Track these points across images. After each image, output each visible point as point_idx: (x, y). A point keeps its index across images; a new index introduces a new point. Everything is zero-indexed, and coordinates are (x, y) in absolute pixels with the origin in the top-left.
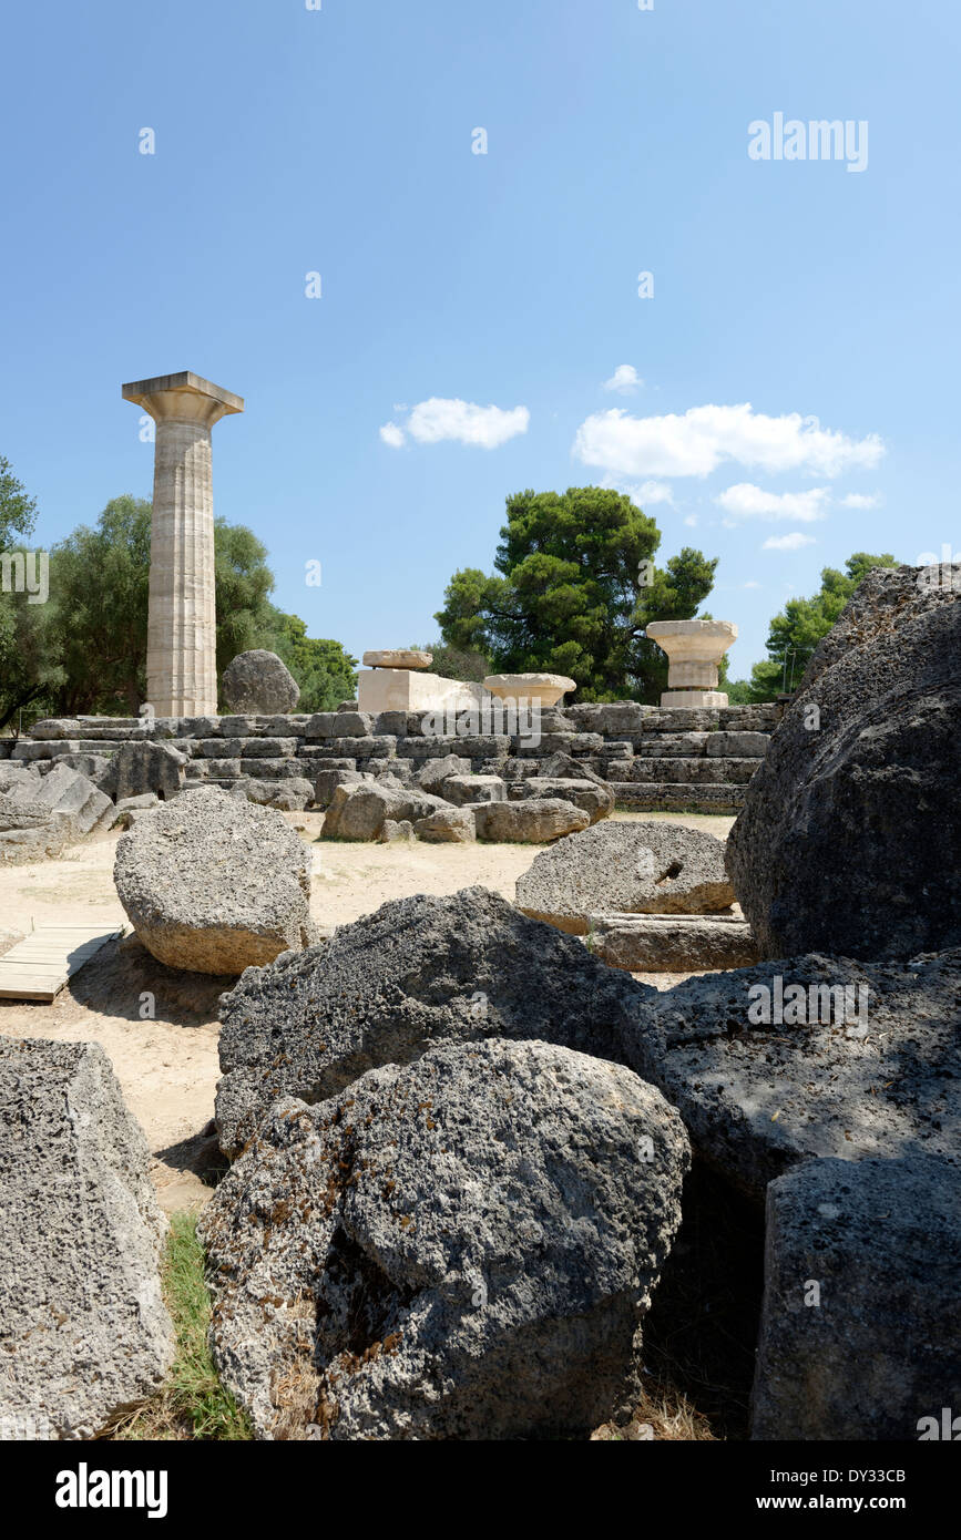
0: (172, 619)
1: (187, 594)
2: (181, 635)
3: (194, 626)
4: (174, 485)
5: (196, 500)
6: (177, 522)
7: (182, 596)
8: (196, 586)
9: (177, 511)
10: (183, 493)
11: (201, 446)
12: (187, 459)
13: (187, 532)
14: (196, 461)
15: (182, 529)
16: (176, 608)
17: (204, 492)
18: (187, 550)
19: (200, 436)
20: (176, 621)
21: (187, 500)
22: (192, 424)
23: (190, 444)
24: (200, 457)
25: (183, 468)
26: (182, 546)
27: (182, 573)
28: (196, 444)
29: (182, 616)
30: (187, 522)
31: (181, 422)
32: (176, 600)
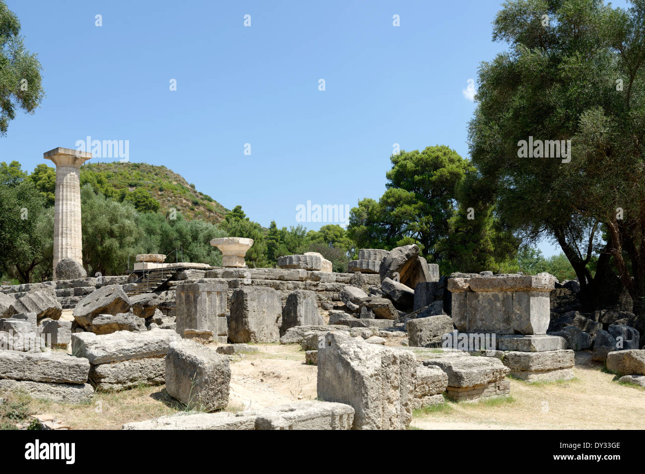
0: (59, 246)
1: (64, 235)
2: (62, 252)
3: (67, 248)
4: (59, 192)
5: (68, 197)
6: (61, 207)
7: (62, 237)
8: (68, 232)
9: (61, 202)
10: (63, 195)
11: (71, 175)
12: (65, 181)
13: (64, 211)
14: (68, 181)
15: (62, 210)
16: (60, 241)
17: (72, 194)
18: (64, 218)
19: (70, 171)
20: (60, 247)
21: (65, 197)
22: (67, 167)
23: (65, 175)
24: (71, 180)
25: (63, 185)
26: (62, 216)
27: (62, 227)
28: (68, 175)
29: (62, 245)
30: (64, 206)
31: (62, 166)
32: (60, 238)
